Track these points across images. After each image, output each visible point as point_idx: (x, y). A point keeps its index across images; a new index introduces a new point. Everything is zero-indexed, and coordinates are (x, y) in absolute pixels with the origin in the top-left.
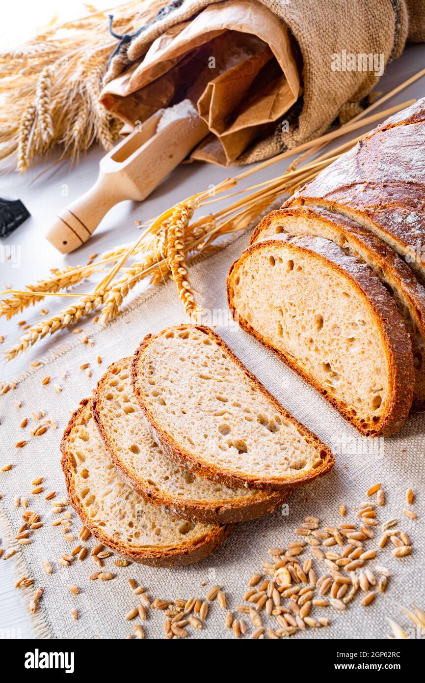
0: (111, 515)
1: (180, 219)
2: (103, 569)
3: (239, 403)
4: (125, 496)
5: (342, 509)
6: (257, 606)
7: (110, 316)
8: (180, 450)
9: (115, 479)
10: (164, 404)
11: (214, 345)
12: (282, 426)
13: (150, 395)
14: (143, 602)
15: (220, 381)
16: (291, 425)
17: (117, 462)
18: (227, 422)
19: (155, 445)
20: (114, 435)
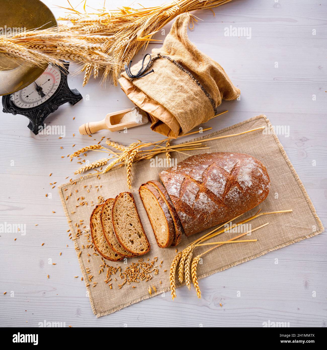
3: (135, 226)
4: (104, 241)
5: (148, 259)
6: (127, 274)
8: (120, 242)
9: (103, 236)
10: (118, 224)
11: (132, 202)
12: (142, 236)
13: (115, 220)
14: (104, 264)
15: (131, 217)
16: (144, 236)
17: (105, 235)
18: (131, 233)
19: (113, 233)
20: (104, 226)
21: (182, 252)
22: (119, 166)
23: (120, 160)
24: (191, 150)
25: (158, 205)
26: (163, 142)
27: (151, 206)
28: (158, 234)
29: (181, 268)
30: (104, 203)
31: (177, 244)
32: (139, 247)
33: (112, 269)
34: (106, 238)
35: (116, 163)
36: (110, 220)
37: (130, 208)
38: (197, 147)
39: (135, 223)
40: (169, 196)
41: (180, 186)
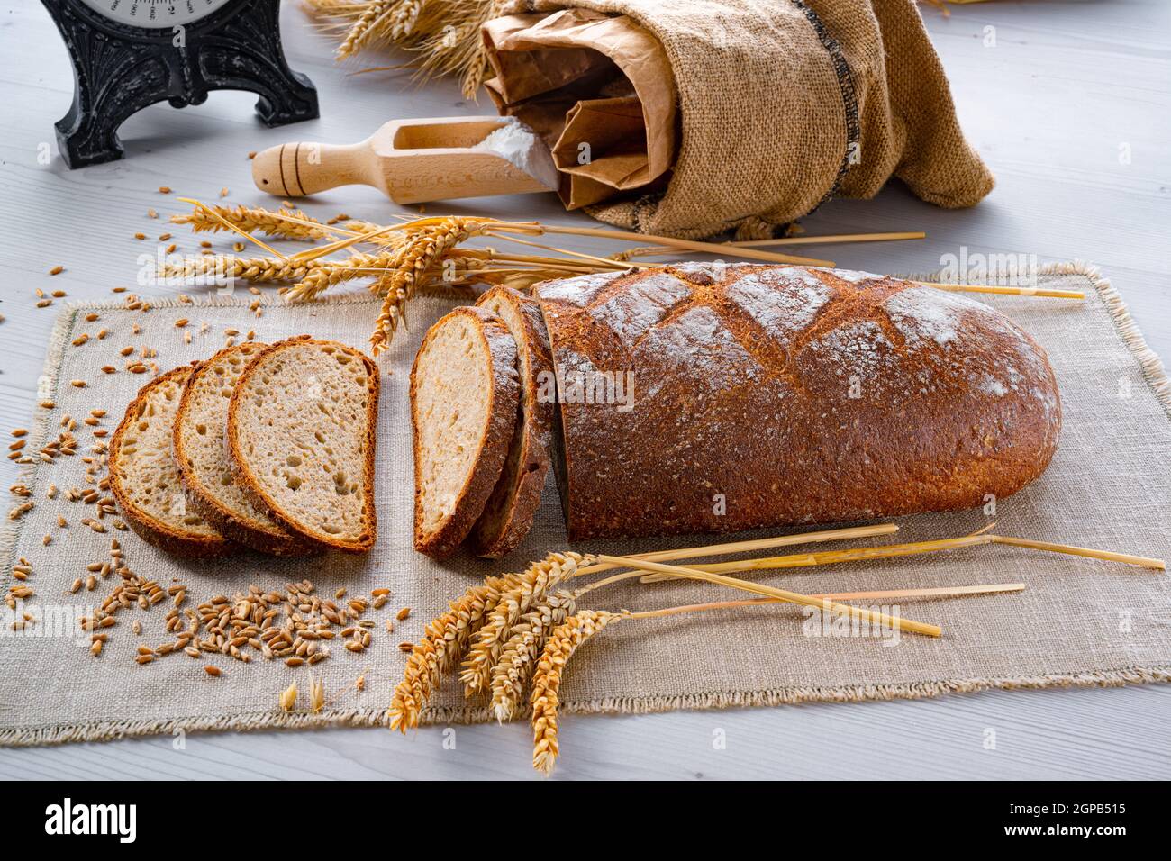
0: (138, 473)
1: (445, 235)
2: (99, 521)
3: (334, 451)
4: (163, 465)
5: (339, 591)
6: (202, 617)
7: (301, 296)
10: (259, 405)
11: (366, 388)
12: (352, 495)
13: (254, 389)
15: (334, 422)
16: (363, 501)
32: (317, 513)
33: (142, 585)
37: (341, 396)
39: (342, 444)
41: (606, 283)
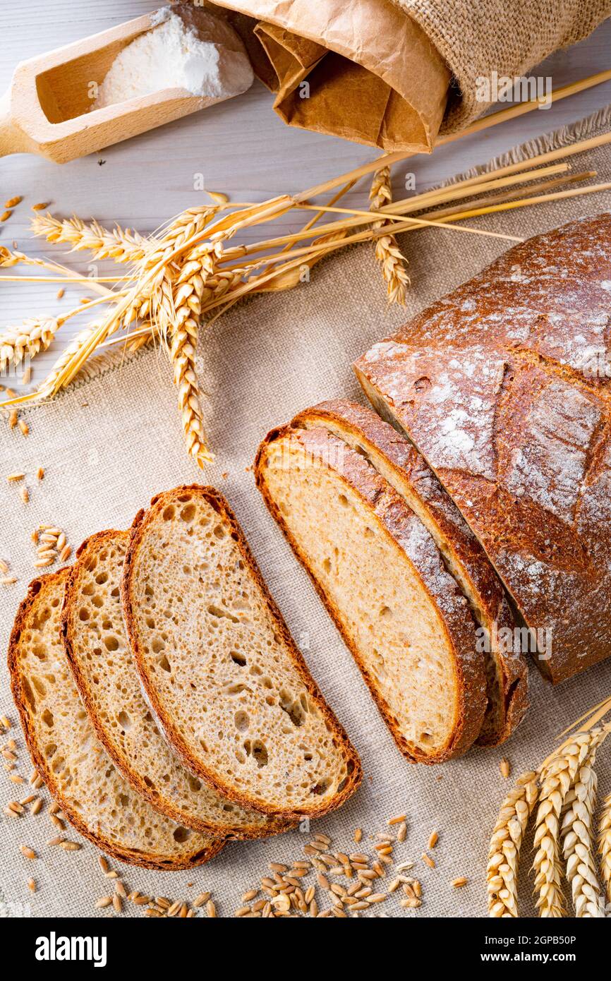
0: (89, 793)
2: (64, 833)
3: (260, 666)
4: (105, 770)
8: (193, 762)
9: (91, 739)
10: (168, 668)
11: (228, 537)
12: (307, 715)
13: (150, 648)
14: (118, 889)
15: (235, 620)
16: (319, 712)
17: (103, 738)
18: (244, 708)
19: (149, 717)
20: (94, 688)
21: (539, 770)
22: (122, 346)
23: (125, 313)
24: (512, 210)
25: (376, 531)
26: (352, 183)
27: (338, 543)
28: (394, 694)
29: (545, 858)
30: (74, 561)
31: (510, 729)
32: (300, 776)
33: (166, 910)
34: (112, 752)
35: (105, 336)
36: (120, 652)
37: (218, 573)
38: (547, 185)
39: (259, 647)
40: (433, 477)
41: (492, 413)
